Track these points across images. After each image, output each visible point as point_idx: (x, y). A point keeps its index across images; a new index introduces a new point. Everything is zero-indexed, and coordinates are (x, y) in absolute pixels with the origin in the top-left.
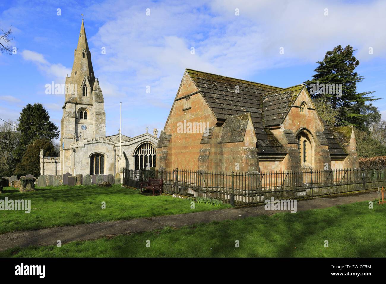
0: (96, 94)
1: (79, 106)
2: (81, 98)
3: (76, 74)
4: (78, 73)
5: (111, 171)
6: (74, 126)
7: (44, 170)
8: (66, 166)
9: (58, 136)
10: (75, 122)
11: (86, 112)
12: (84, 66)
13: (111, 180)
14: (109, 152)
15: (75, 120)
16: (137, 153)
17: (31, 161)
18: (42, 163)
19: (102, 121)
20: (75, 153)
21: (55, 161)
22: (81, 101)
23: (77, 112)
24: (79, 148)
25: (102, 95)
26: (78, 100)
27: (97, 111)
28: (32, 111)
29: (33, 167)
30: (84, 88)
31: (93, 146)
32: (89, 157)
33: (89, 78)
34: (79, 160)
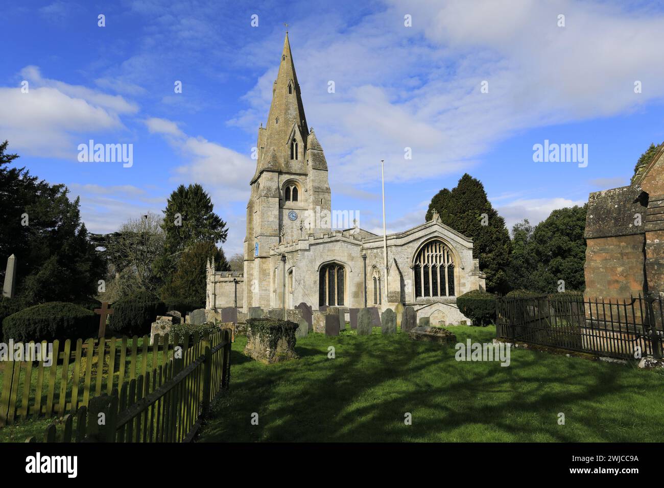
0: (314, 155)
1: (285, 177)
2: (287, 163)
3: (277, 121)
4: (281, 120)
5: (357, 299)
6: (277, 213)
7: (215, 295)
8: (263, 288)
9: (224, 238)
10: (278, 206)
11: (295, 188)
12: (291, 108)
13: (412, 321)
14: (352, 260)
15: (278, 201)
16: (418, 262)
17: (187, 281)
18: (213, 283)
19: (325, 203)
20: (285, 263)
21: (235, 279)
22: (287, 167)
23: (281, 187)
24: (299, 252)
25: (323, 157)
26: (283, 165)
27: (316, 184)
28: (186, 197)
29: (191, 291)
30: (292, 145)
31: (324, 247)
32: (317, 271)
33: (301, 128)
34: (301, 276)
